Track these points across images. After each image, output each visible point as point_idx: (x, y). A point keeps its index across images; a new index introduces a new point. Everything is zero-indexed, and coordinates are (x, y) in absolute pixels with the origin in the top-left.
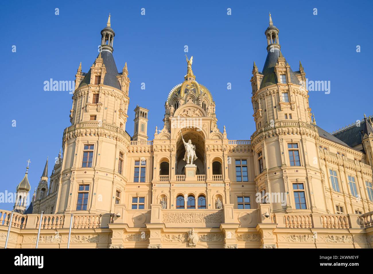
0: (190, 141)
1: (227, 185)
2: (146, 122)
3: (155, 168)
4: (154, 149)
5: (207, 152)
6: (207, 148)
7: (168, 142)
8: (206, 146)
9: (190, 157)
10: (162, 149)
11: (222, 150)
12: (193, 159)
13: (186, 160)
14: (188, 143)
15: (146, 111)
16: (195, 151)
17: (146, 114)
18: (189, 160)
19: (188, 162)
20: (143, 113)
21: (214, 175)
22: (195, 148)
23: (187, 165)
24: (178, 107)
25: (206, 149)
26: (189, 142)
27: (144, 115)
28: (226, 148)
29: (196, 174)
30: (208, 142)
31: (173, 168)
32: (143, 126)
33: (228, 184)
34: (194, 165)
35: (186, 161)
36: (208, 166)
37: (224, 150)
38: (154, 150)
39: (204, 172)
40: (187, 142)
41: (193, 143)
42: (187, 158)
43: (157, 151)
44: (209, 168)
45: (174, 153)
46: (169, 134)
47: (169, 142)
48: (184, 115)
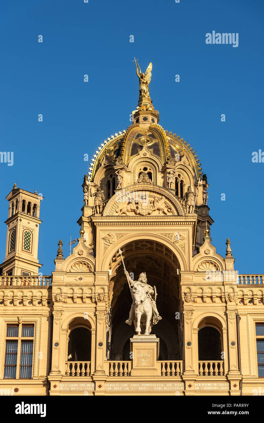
0: (143, 276)
1: (235, 386)
2: (37, 226)
3: (57, 344)
4: (53, 297)
5: (185, 304)
6: (185, 294)
7: (88, 279)
8: (184, 289)
9: (144, 317)
10: (75, 296)
11: (224, 300)
12: (152, 320)
13: (133, 323)
14: (138, 282)
15: (36, 200)
16: (154, 302)
17: (35, 205)
18: (141, 323)
19: (138, 329)
20: (30, 203)
21: (202, 362)
22: (156, 294)
23: (135, 337)
24: (114, 188)
25: (183, 294)
26: (140, 279)
27: (29, 208)
28: (232, 295)
29: (160, 358)
30: (189, 279)
31: (101, 344)
32: (28, 236)
33: (237, 383)
34: (154, 336)
35: (133, 327)
36: (187, 339)
37: (227, 299)
38: (54, 300)
39: (179, 355)
40: (136, 278)
41: (150, 282)
42: (135, 318)
43: (60, 301)
44: (189, 344)
45: (105, 306)
46: (91, 258)
47: (93, 278)
48: (128, 211)
